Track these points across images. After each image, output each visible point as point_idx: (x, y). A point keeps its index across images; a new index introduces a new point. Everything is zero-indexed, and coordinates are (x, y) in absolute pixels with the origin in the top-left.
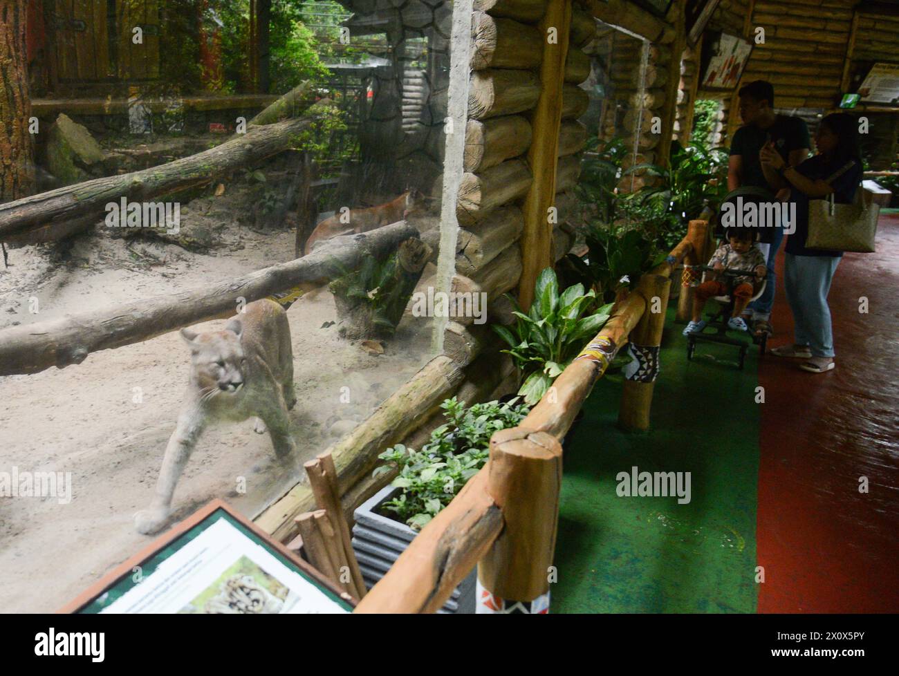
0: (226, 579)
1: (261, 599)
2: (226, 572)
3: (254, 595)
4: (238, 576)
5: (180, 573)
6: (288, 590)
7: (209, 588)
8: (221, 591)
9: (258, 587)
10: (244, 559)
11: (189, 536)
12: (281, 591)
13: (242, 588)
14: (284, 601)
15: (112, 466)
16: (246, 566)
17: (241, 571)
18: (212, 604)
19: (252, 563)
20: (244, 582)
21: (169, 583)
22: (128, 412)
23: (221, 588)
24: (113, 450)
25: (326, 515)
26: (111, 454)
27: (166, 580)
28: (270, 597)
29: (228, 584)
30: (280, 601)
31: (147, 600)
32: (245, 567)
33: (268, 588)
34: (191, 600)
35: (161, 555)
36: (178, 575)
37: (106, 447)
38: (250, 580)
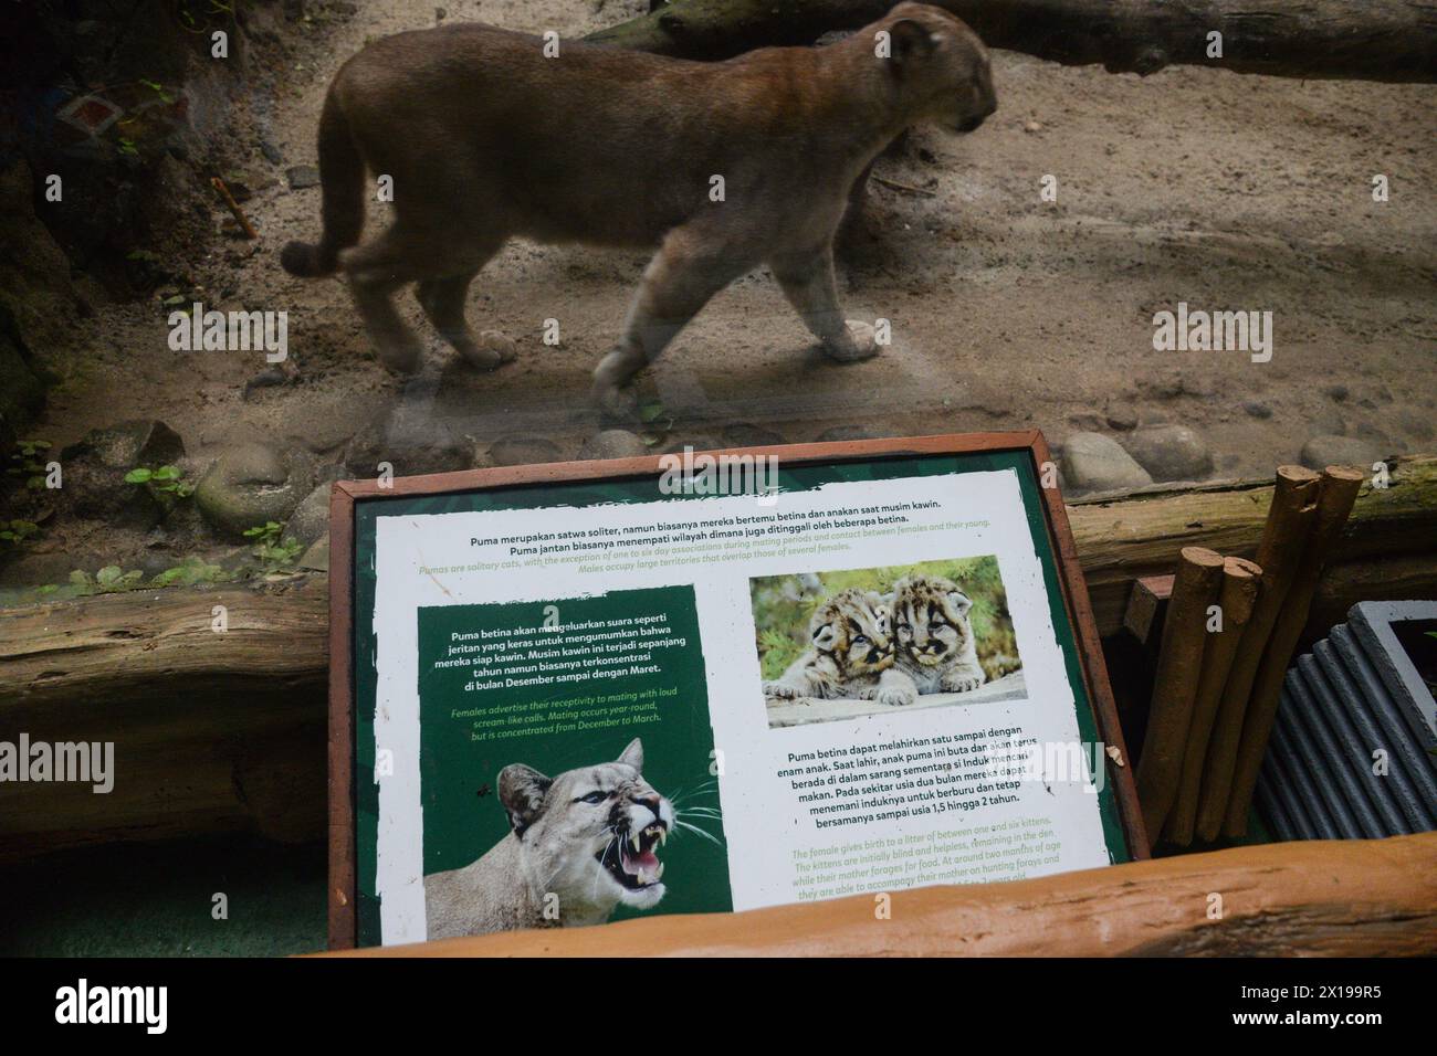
0: (920, 577)
1: (951, 648)
2: (929, 564)
3: (946, 635)
4: (949, 584)
5: (851, 518)
6: (1018, 667)
7: (873, 571)
8: (890, 590)
9: (967, 627)
10: (988, 563)
11: (922, 465)
12: (1001, 659)
13: (934, 608)
14: (988, 679)
15: (1126, 264)
16: (981, 578)
17: (961, 579)
18: (854, 600)
19: (997, 577)
20: (949, 603)
21: (814, 521)
22: (1232, 192)
23: (896, 585)
24: (1151, 240)
25: (1256, 581)
26: (1141, 245)
27: (812, 515)
28: (970, 656)
29: (914, 588)
30: (983, 677)
31: (752, 526)
32: (975, 577)
33: (980, 640)
34: (824, 570)
35: (840, 469)
36: (840, 519)
37: (1145, 232)
38: (960, 605)
